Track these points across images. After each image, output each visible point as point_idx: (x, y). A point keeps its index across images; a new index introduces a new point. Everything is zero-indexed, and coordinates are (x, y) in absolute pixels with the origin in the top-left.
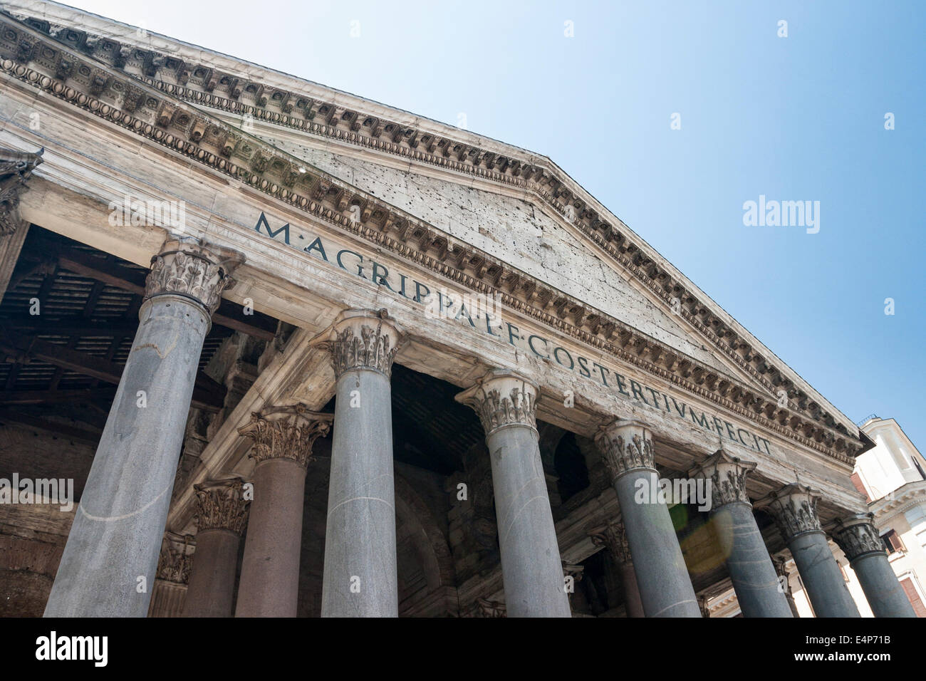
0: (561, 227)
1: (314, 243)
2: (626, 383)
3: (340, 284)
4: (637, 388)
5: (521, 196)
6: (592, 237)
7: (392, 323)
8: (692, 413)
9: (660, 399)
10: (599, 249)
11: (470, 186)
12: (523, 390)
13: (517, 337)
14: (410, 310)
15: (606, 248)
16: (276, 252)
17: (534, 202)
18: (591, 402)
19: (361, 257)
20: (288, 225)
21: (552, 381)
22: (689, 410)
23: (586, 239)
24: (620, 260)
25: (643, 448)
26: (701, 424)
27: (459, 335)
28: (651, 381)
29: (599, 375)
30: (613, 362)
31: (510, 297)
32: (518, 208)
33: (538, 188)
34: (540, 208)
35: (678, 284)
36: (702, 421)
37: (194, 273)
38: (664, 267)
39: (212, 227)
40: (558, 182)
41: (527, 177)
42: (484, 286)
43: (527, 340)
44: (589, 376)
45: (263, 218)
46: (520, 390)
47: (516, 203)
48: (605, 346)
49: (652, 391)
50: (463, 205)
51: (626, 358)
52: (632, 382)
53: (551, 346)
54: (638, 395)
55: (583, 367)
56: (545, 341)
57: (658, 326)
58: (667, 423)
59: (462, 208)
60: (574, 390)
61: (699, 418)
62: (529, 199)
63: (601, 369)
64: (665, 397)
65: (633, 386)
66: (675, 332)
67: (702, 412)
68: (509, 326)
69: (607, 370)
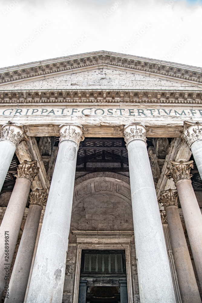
0: (116, 70)
2: (134, 111)
4: (141, 111)
5: (97, 68)
6: (129, 68)
7: (14, 124)
9: (154, 111)
10: (133, 71)
11: (72, 73)
12: (69, 129)
13: (76, 112)
14: (26, 118)
15: (136, 69)
17: (104, 67)
18: (109, 123)
19: (13, 109)
21: (89, 122)
22: (174, 111)
23: (127, 70)
24: (143, 70)
25: (135, 132)
27: (45, 120)
28: (149, 106)
29: (119, 113)
30: (126, 106)
31: (71, 100)
32: (95, 72)
33: (104, 62)
34: (106, 68)
35: (170, 67)
36: (182, 114)
38: (162, 63)
40: (109, 56)
41: (97, 61)
42: (59, 100)
43: (81, 111)
44: (112, 114)
46: (68, 129)
47: (94, 71)
48: (120, 101)
49: (150, 110)
50: (67, 80)
51: (133, 102)
52: (138, 110)
53: (94, 110)
54: (140, 114)
55: (109, 112)
56: (91, 109)
57: (163, 86)
58: (155, 119)
59: (66, 81)
60: (100, 121)
61: (180, 113)
62: (101, 67)
63: (120, 110)
64: (158, 110)
65: (139, 111)
66: (173, 85)
67: (183, 110)
68: (73, 110)
69: (124, 110)
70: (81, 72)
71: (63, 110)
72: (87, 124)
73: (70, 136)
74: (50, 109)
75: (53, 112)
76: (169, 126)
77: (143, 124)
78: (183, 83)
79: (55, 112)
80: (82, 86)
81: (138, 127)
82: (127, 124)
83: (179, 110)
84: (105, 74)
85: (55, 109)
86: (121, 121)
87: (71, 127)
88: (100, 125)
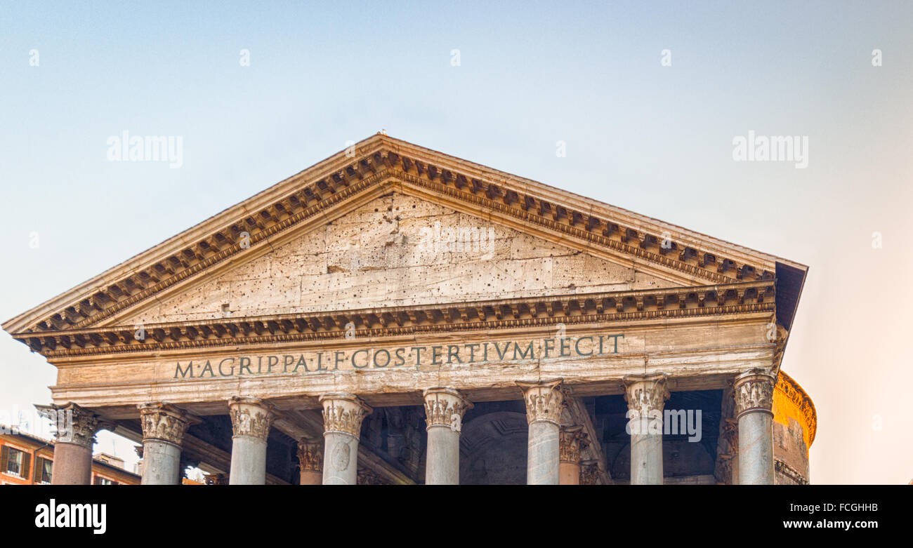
1: (206, 367)
2: (442, 351)
3: (218, 388)
4: (453, 351)
5: (380, 193)
7: (245, 401)
8: (516, 346)
9: (477, 350)
13: (342, 360)
14: (260, 383)
16: (184, 387)
17: (394, 190)
18: (397, 388)
19: (234, 359)
20: (191, 363)
21: (363, 386)
22: (513, 346)
23: (442, 199)
24: (475, 202)
26: (524, 356)
27: (293, 385)
28: (468, 338)
29: (414, 358)
30: (427, 339)
31: (326, 333)
32: (376, 210)
34: (400, 191)
36: (526, 352)
37: (150, 423)
39: (154, 391)
43: (350, 359)
44: (404, 362)
45: (179, 367)
46: (331, 407)
47: (374, 205)
48: (414, 331)
49: (471, 346)
50: (318, 251)
51: (437, 330)
52: (450, 347)
53: (372, 352)
54: (453, 358)
55: (399, 357)
56: (367, 351)
57: (513, 259)
58: (474, 373)
59: (317, 255)
60: (383, 384)
61: (523, 350)
62: (389, 191)
63: (418, 349)
64: (486, 345)
65: (450, 351)
66: (536, 253)
67: (531, 341)
68: (337, 354)
69: (425, 348)
70: (345, 215)
71: (320, 355)
72: (361, 391)
73: (336, 424)
74: (297, 355)
75: (304, 364)
76: (496, 387)
77: (451, 386)
78: (559, 242)
79: (308, 363)
80: (348, 274)
81: (441, 397)
82: (426, 388)
83: (523, 343)
84: (398, 219)
85: (308, 355)
86: (417, 381)
87: (337, 403)
88: (382, 392)
